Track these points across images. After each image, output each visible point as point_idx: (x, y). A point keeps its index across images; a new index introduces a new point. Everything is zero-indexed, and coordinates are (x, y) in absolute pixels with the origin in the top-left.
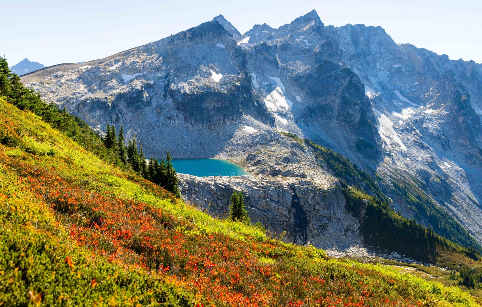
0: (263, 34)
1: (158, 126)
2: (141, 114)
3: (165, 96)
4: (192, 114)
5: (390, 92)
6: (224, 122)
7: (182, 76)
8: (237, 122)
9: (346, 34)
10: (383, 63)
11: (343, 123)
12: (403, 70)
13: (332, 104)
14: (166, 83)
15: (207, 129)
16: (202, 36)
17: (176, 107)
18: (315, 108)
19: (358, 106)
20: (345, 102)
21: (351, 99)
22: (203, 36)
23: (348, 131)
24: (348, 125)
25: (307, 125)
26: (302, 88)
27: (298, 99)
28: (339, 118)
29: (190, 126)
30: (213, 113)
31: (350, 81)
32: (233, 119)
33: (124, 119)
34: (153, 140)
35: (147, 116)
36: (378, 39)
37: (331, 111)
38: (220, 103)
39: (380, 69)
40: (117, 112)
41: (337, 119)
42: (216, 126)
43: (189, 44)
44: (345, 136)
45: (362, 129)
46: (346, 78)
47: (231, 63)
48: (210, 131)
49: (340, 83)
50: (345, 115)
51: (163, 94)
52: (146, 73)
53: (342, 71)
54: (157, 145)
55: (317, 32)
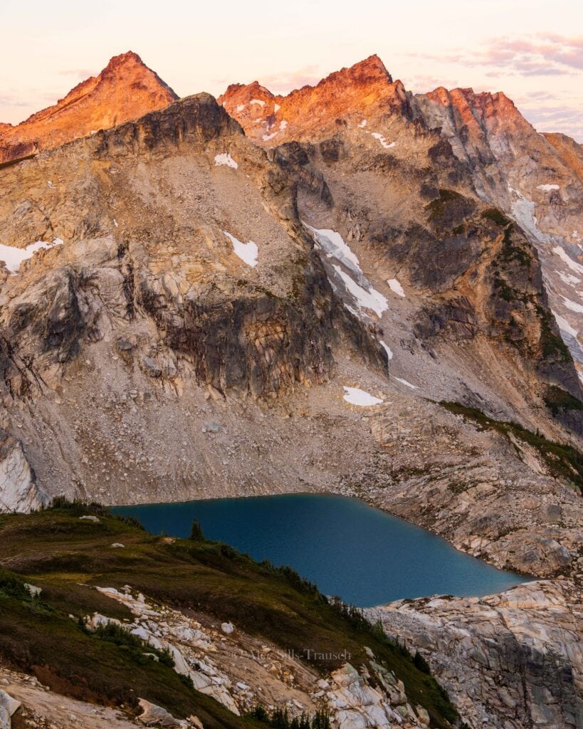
0: (254, 109)
1: (134, 399)
2: (81, 367)
3: (130, 309)
4: (217, 363)
5: (545, 249)
6: (297, 379)
7: (164, 251)
8: (326, 377)
9: (438, 113)
10: (519, 182)
11: (506, 346)
12: (565, 198)
13: (471, 297)
14: (125, 270)
15: (260, 401)
16: (176, 135)
17: (169, 343)
18: (439, 310)
19: (533, 302)
20: (502, 294)
21: (514, 285)
22: (180, 136)
23: (520, 366)
24: (517, 351)
25: (432, 355)
26: (401, 260)
27: (395, 286)
28: (494, 334)
29: (216, 395)
30: (267, 358)
31: (507, 241)
32: (316, 369)
33: (43, 386)
34: (136, 444)
35: (99, 371)
36: (501, 123)
37: (472, 316)
38: (279, 329)
39: (514, 194)
40: (22, 365)
41: (490, 337)
42: (281, 393)
43: (147, 156)
44: (515, 378)
45: (553, 361)
46: (497, 235)
47: (267, 209)
48: (270, 408)
49: (483, 245)
50: (507, 327)
51: (125, 303)
52: (62, 242)
53: (484, 215)
54: (151, 459)
55: (403, 114)
